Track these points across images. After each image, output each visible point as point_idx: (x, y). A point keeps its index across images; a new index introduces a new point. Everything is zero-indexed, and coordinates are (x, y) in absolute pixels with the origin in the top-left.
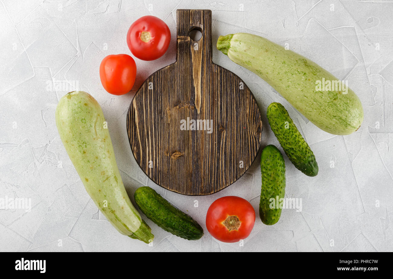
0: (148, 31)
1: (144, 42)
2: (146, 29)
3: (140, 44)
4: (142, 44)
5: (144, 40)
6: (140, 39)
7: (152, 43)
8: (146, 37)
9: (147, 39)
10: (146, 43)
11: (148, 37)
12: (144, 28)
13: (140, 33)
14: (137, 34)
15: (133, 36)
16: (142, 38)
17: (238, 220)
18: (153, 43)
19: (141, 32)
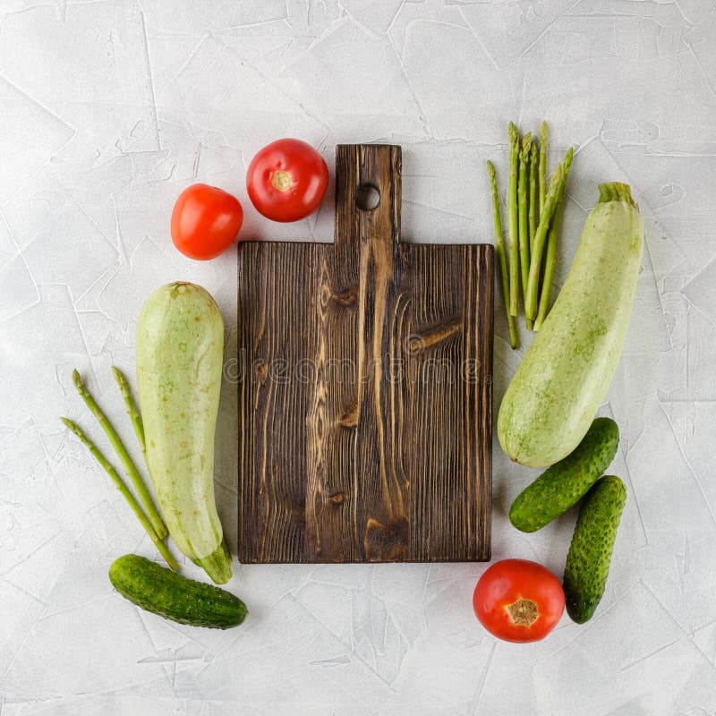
0: (286, 170)
1: (278, 191)
2: (283, 166)
3: (271, 194)
4: (274, 194)
5: (277, 186)
6: (271, 184)
7: (292, 193)
8: (283, 180)
9: (285, 185)
10: (282, 193)
11: (286, 182)
12: (279, 165)
13: (271, 174)
14: (266, 175)
15: (258, 177)
16: (275, 182)
17: (535, 610)
18: (295, 194)
19: (274, 171)
